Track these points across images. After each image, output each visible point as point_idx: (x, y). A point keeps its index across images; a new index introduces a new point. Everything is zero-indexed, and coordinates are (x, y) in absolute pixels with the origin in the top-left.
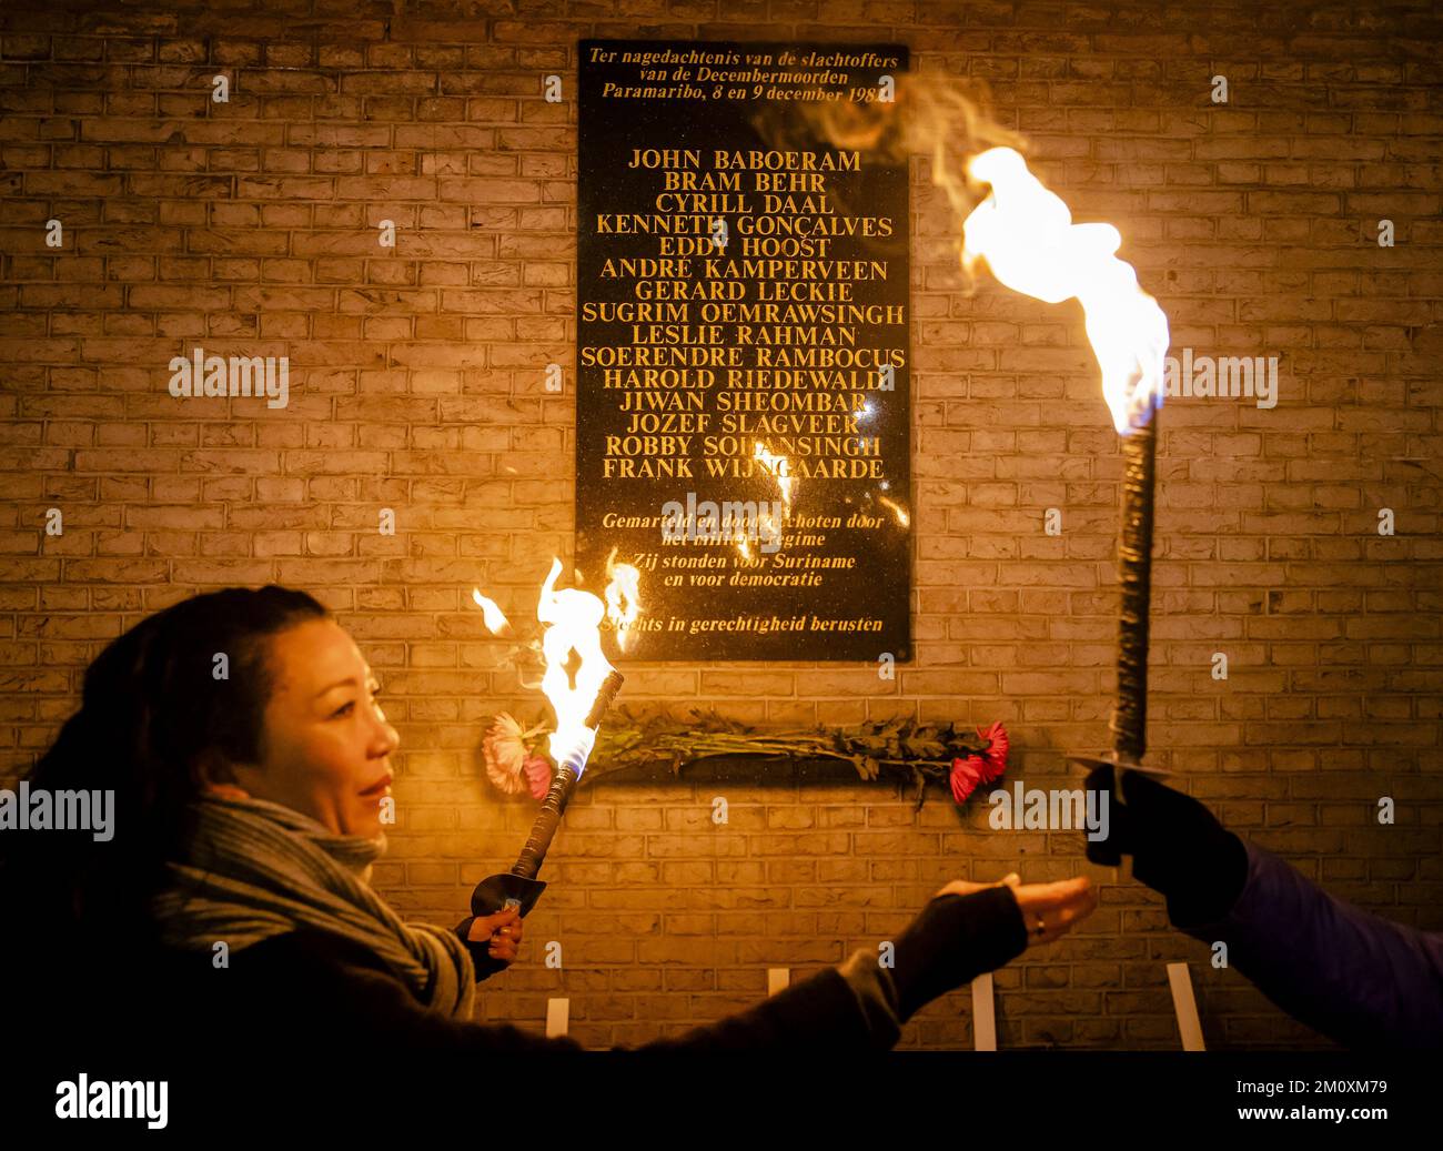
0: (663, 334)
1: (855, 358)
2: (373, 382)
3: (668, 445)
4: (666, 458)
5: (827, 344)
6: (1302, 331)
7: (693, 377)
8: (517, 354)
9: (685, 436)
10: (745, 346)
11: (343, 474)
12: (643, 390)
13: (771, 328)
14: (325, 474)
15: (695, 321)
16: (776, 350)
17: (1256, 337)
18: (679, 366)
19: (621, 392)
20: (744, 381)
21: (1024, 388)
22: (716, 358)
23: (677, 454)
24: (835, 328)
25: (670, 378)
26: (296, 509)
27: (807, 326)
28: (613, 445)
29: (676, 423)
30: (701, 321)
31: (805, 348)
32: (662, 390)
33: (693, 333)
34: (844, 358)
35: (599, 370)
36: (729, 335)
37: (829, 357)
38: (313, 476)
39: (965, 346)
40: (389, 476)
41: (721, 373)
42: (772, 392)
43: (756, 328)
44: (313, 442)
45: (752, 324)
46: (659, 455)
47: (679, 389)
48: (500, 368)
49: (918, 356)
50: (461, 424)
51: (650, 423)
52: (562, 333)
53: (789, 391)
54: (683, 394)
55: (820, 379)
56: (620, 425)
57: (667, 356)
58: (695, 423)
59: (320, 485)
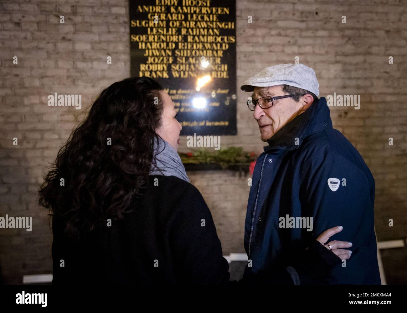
0: (158, 31)
1: (219, 39)
2: (62, 46)
3: (160, 67)
4: (160, 71)
5: (210, 35)
6: (355, 31)
7: (168, 45)
8: (110, 37)
9: (166, 64)
10: (184, 35)
11: (53, 77)
12: (152, 49)
13: (192, 29)
14: (46, 76)
15: (168, 27)
16: (194, 36)
17: (341, 33)
18: (163, 41)
19: (144, 50)
20: (184, 46)
21: (272, 49)
22: (175, 39)
23: (163, 70)
24: (213, 29)
25: (160, 45)
26: (37, 88)
27: (204, 29)
28: (143, 67)
29: (163, 60)
30: (170, 27)
31: (203, 36)
32: (158, 49)
33: (168, 31)
34: (216, 39)
35: (137, 43)
36: (179, 32)
37: (211, 39)
38: (42, 77)
39: (253, 35)
40: (68, 77)
41: (177, 44)
42: (193, 50)
43: (188, 29)
44: (42, 66)
45: (186, 28)
46: (157, 70)
47: (163, 49)
48: (105, 42)
49: (238, 39)
50: (92, 60)
51: (154, 60)
52: (124, 30)
53: (199, 50)
54: (165, 50)
55: (208, 46)
56: (144, 60)
57: (159, 38)
58: (168, 60)
59: (45, 81)
